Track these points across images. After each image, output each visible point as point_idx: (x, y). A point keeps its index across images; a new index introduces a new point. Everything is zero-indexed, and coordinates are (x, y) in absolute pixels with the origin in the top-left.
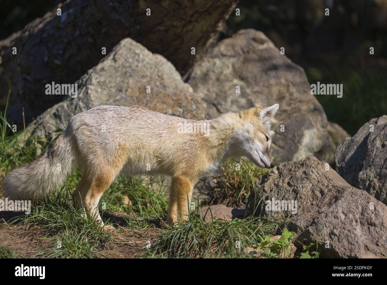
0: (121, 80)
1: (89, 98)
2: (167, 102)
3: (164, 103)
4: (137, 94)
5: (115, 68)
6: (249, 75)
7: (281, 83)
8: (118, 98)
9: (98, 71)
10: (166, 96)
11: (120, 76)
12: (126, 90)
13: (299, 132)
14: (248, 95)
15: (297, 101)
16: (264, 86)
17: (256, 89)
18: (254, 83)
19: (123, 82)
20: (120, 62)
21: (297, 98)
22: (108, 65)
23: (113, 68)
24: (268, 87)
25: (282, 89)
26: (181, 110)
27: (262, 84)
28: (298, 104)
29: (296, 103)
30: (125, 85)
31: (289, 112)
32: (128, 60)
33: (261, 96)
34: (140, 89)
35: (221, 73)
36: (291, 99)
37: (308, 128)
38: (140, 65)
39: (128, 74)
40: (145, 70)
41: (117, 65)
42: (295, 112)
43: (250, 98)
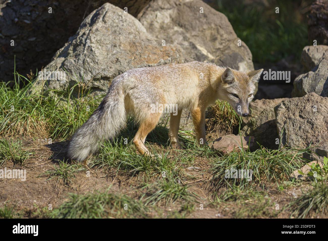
0: (113, 37)
1: (94, 54)
2: (157, 53)
3: (155, 54)
4: (129, 48)
5: (106, 28)
6: (186, 23)
7: (212, 27)
8: (114, 52)
9: (94, 31)
10: (154, 48)
11: (112, 34)
12: (120, 46)
13: (235, 65)
14: (189, 39)
15: (226, 40)
16: (199, 31)
17: (194, 33)
18: (191, 29)
19: (115, 38)
20: (109, 23)
21: (226, 38)
22: (100, 26)
23: (104, 28)
24: (202, 31)
25: (213, 32)
26: (170, 59)
27: (197, 29)
28: (227, 43)
29: (226, 42)
30: (118, 42)
31: (222, 49)
32: (114, 21)
33: (198, 38)
34: (130, 43)
35: (163, 22)
36: (222, 40)
37: (241, 61)
38: (125, 24)
39: (117, 32)
40: (130, 28)
41: (107, 26)
42: (226, 49)
43: (191, 40)
